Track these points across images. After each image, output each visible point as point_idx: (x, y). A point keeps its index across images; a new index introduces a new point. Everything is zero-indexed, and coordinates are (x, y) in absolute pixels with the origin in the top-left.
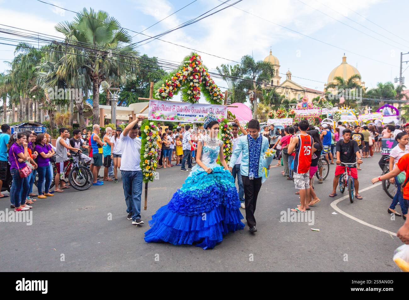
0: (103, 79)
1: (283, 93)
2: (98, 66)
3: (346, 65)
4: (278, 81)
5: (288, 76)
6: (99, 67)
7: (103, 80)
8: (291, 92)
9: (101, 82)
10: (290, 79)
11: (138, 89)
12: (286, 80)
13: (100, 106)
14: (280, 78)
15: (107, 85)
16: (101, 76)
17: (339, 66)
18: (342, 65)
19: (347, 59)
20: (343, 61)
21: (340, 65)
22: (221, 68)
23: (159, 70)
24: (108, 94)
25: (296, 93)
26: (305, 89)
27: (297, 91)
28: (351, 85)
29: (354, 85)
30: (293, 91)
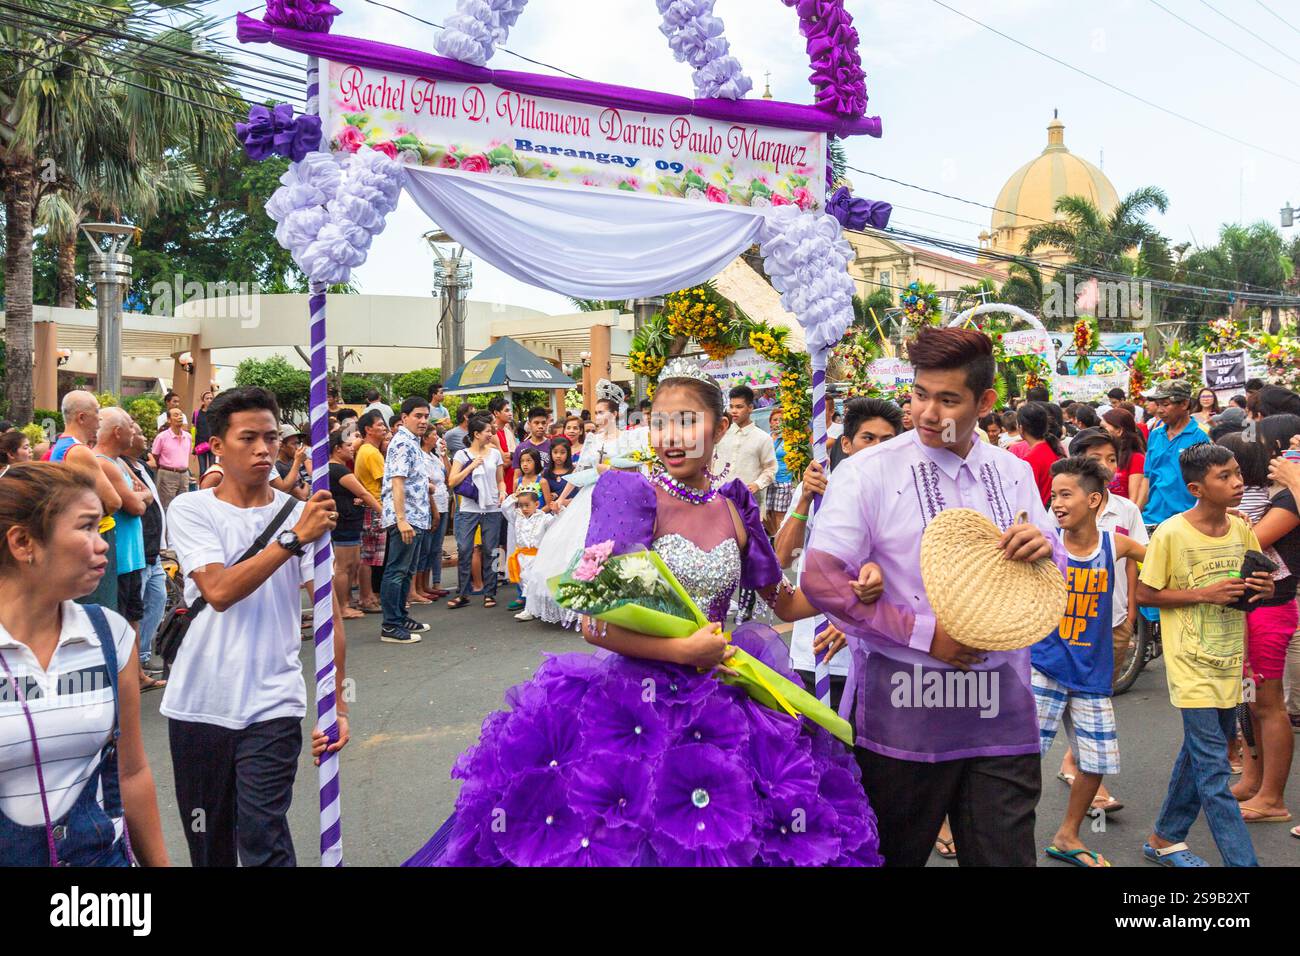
2: (31, 113)
3: (1064, 156)
6: (38, 123)
7: (51, 190)
9: (39, 196)
13: (40, 313)
15: (65, 215)
17: (1035, 161)
18: (1047, 158)
19: (1065, 131)
20: (1050, 140)
21: (1039, 159)
24: (68, 257)
26: (911, 251)
27: (875, 260)
28: (1126, 232)
29: (1137, 233)
30: (859, 261)
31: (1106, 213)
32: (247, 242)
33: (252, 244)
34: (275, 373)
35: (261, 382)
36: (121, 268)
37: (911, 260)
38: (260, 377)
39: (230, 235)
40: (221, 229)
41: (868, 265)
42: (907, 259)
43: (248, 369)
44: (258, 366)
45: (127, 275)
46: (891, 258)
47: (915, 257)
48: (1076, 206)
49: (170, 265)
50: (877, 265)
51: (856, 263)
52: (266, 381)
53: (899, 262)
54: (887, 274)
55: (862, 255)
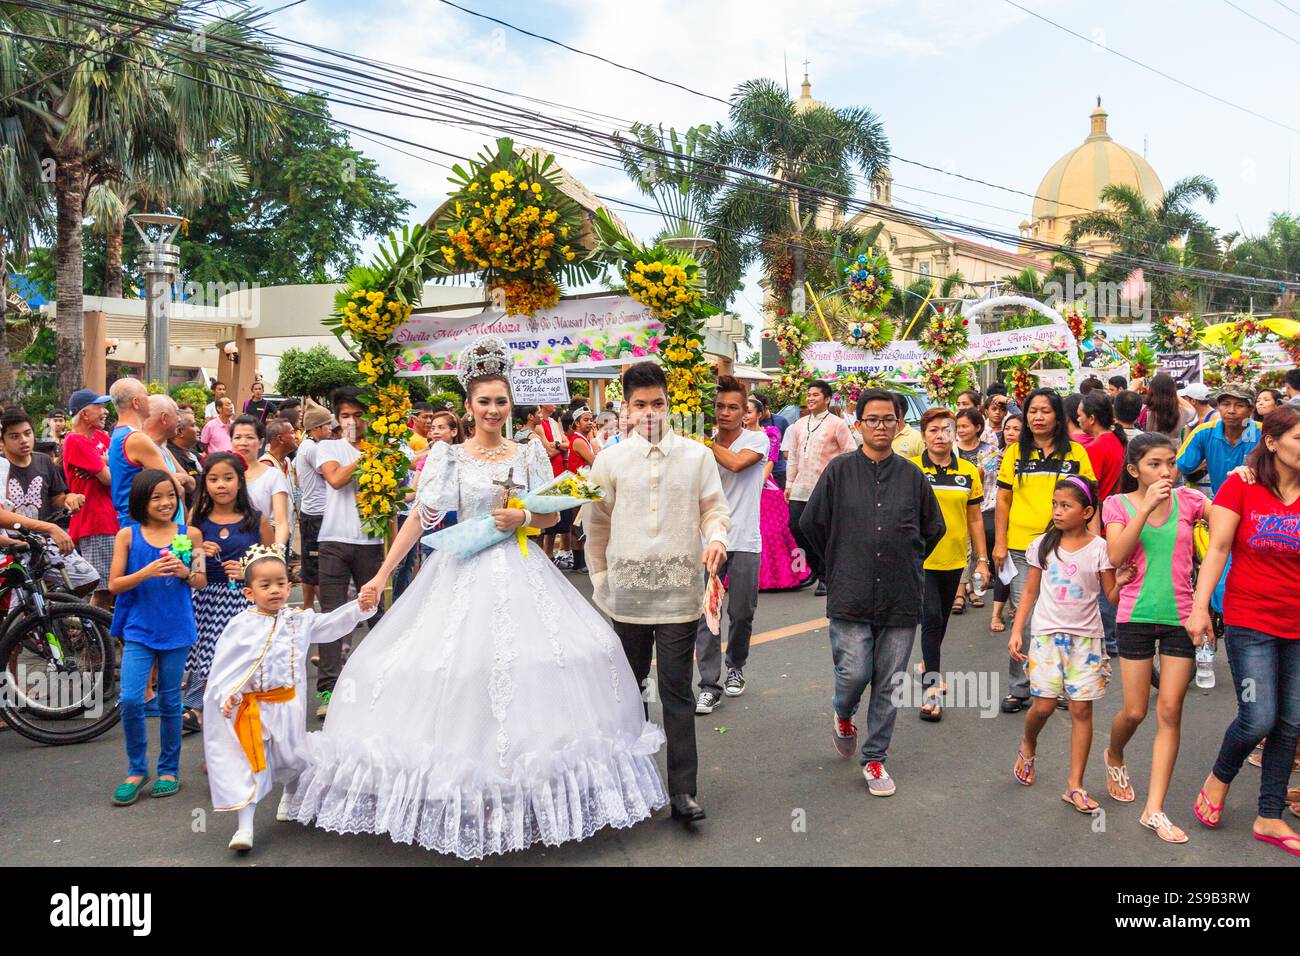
0: (102, 173)
2: (82, 105)
3: (1107, 144)
5: (878, 187)
6: (89, 114)
7: (100, 181)
8: (890, 254)
9: (89, 187)
10: (887, 200)
11: (240, 232)
13: (90, 303)
15: (113, 206)
16: (94, 160)
17: (1076, 151)
18: (1092, 144)
19: (1108, 120)
20: (1093, 129)
21: (1080, 148)
23: (333, 150)
24: (115, 248)
25: (912, 259)
26: (950, 241)
27: (914, 250)
28: (1173, 222)
29: (1185, 222)
30: (898, 251)
31: (1152, 202)
32: (289, 232)
34: (318, 363)
35: (304, 371)
37: (951, 250)
38: (303, 366)
39: (271, 226)
40: (262, 220)
41: (908, 255)
42: (947, 249)
43: (292, 358)
44: (302, 355)
46: (931, 248)
47: (955, 247)
48: (1121, 195)
49: (212, 256)
50: (916, 255)
51: (894, 254)
52: (309, 370)
53: (938, 252)
54: (926, 265)
55: (901, 245)
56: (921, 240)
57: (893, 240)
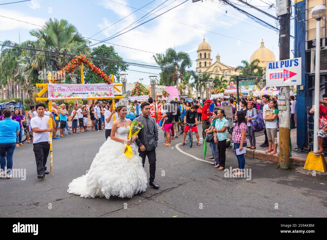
1: (214, 72)
3: (264, 48)
4: (210, 62)
5: (217, 58)
8: (220, 71)
10: (219, 61)
12: (216, 61)
14: (212, 60)
18: (261, 48)
19: (264, 43)
20: (261, 45)
21: (259, 49)
22: (156, 56)
25: (224, 72)
26: (231, 68)
27: (224, 70)
28: (254, 67)
30: (221, 70)
33: (108, 71)
36: (75, 81)
37: (231, 70)
41: (223, 71)
42: (230, 70)
45: (76, 82)
46: (227, 70)
47: (232, 69)
50: (225, 71)
51: (221, 71)
53: (229, 70)
54: (226, 73)
55: (222, 69)
56: (226, 68)
57: (220, 68)
